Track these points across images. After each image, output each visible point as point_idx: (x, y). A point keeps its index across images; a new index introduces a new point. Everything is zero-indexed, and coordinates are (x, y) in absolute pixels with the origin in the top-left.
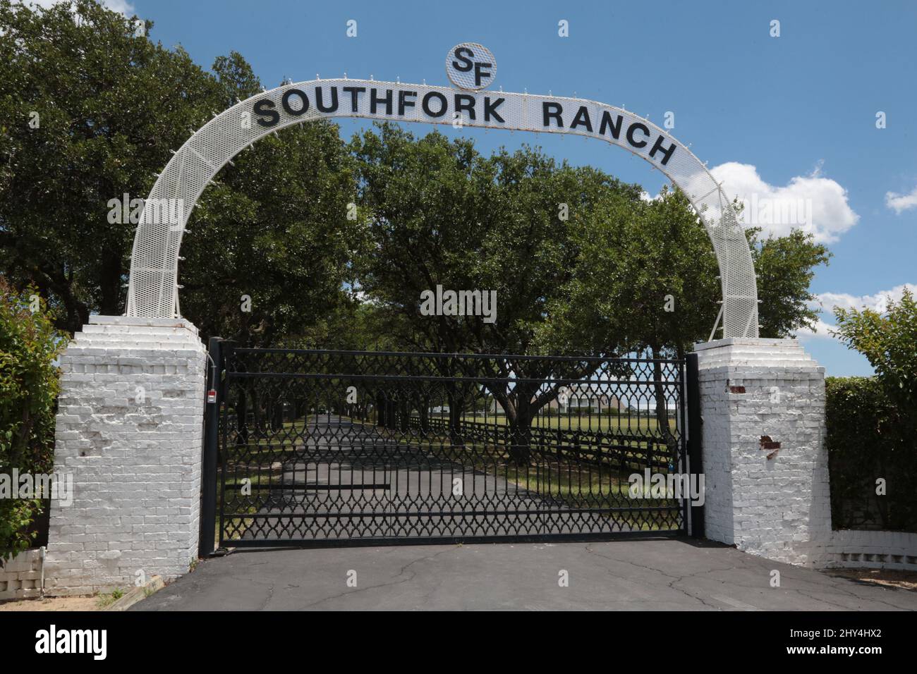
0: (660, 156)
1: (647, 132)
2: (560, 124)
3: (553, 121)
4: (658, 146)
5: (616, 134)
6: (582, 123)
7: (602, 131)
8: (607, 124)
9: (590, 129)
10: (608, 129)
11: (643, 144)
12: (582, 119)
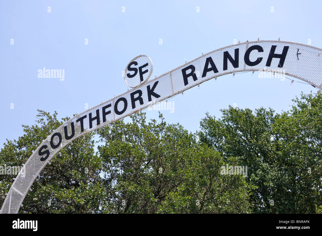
0: (276, 61)
1: (260, 49)
2: (195, 78)
3: (190, 79)
4: (272, 55)
5: (236, 64)
6: (210, 70)
7: (225, 68)
8: (228, 60)
9: (216, 71)
10: (229, 64)
11: (259, 60)
12: (210, 66)
